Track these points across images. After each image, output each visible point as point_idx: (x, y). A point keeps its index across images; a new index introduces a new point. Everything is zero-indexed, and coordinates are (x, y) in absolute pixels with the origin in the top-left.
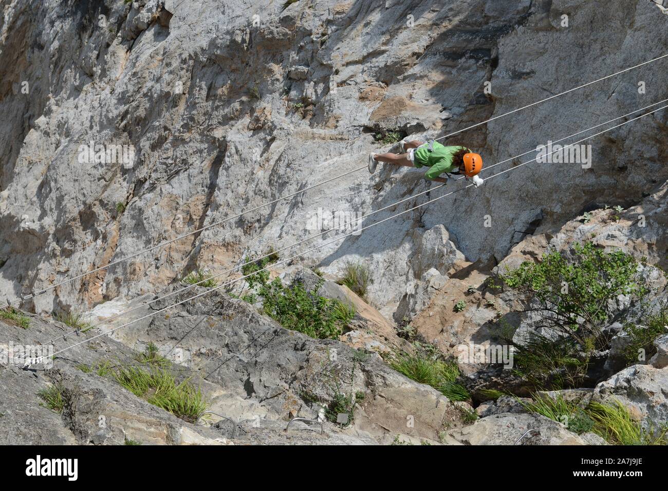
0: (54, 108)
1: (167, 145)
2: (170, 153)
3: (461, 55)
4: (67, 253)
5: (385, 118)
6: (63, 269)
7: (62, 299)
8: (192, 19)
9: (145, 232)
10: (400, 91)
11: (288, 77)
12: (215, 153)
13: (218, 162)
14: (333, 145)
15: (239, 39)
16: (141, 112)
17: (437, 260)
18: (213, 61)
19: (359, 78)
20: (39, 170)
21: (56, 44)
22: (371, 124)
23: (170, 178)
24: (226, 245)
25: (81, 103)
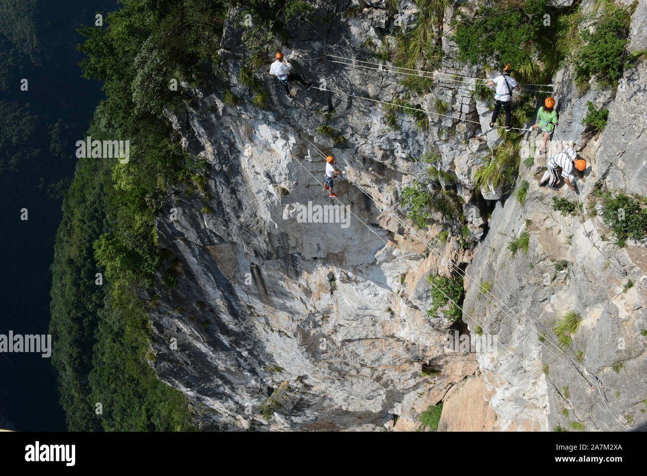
0: (339, 405)
1: (346, 361)
2: (349, 359)
3: (296, 271)
4: (392, 381)
5: (327, 289)
6: (398, 381)
7: (409, 377)
8: (299, 369)
9: (380, 357)
10: (313, 287)
11: (314, 327)
12: (346, 343)
13: (349, 341)
14: (340, 303)
15: (305, 349)
16: (337, 374)
17: (389, 253)
18: (313, 356)
19: (312, 302)
20: (363, 402)
21: (316, 413)
22: (330, 293)
23: (359, 356)
24: (383, 327)
25: (336, 397)
